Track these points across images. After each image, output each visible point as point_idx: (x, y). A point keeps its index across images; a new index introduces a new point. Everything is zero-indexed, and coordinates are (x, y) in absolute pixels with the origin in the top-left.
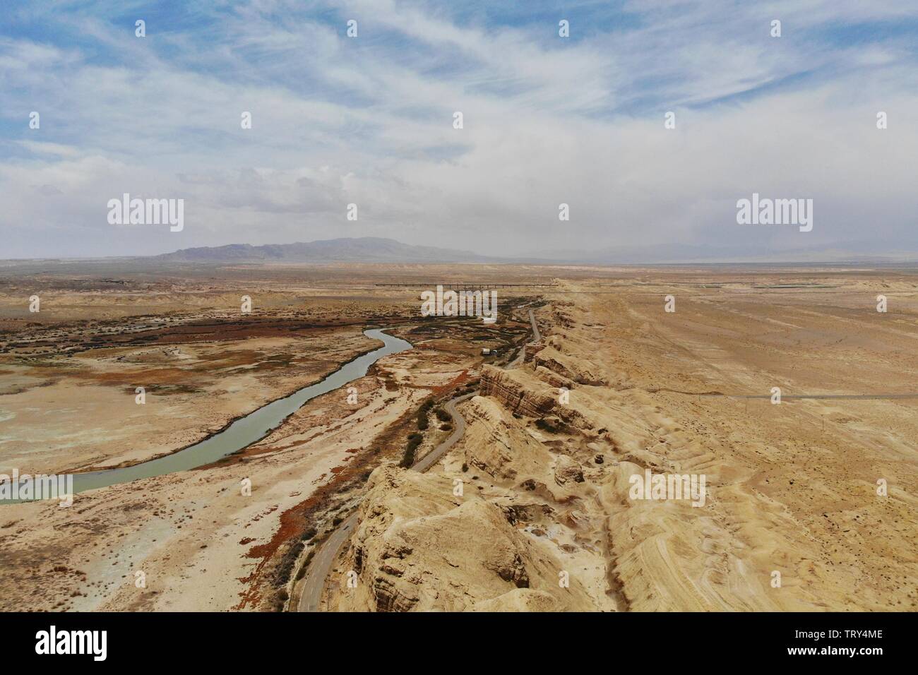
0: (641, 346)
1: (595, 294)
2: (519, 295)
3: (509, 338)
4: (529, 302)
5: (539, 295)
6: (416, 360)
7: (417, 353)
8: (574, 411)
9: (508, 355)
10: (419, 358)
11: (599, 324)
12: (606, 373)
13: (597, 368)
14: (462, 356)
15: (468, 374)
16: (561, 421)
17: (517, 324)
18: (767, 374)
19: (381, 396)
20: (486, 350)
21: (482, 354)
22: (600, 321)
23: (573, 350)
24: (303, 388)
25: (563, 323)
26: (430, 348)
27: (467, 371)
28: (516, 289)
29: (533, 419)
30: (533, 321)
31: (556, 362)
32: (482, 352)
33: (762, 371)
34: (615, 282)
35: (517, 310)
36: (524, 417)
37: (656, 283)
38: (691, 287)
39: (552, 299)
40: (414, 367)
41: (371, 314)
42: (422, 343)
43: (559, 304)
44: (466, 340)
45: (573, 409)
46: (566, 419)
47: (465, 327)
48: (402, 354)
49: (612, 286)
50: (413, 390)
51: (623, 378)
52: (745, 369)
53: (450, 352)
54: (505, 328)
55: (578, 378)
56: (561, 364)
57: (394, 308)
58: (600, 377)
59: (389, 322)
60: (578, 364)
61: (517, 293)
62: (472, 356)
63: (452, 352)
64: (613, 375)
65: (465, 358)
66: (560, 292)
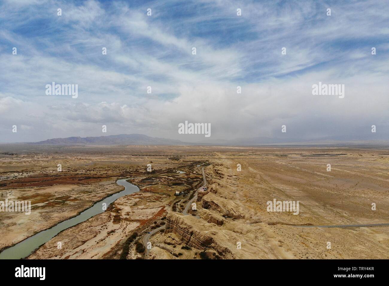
0: (258, 190)
1: (232, 159)
2: (198, 160)
3: (191, 184)
4: (202, 163)
5: (207, 160)
6: (138, 200)
7: (140, 195)
8: (226, 248)
9: (189, 195)
10: (140, 198)
11: (235, 176)
12: (243, 210)
13: (238, 206)
14: (164, 196)
15: (165, 209)
16: (217, 254)
17: (196, 175)
18: (331, 208)
19: (107, 228)
20: (177, 192)
21: (175, 195)
23: (224, 193)
24: (63, 221)
25: (218, 175)
26: (148, 191)
27: (164, 207)
28: (196, 157)
29: (199, 250)
30: (203, 174)
31: (214, 203)
32: (175, 193)
33: (327, 206)
34: (241, 154)
35: (196, 168)
36: (193, 248)
37: (259, 154)
38: (274, 156)
39: (213, 162)
40: (136, 204)
41: (125, 170)
42: (145, 187)
43: (216, 165)
44: (169, 185)
45: (225, 246)
46: (220, 253)
47: (170, 178)
48: (132, 195)
49: (239, 155)
50: (128, 223)
51: (253, 213)
52: (317, 204)
53: (158, 193)
54: (190, 178)
55: (227, 213)
56: (217, 204)
57: (137, 167)
58: (240, 213)
59: (132, 175)
60: (227, 203)
61: (197, 159)
62: (170, 196)
63: (160, 193)
64: (247, 211)
65: (165, 197)
66: (217, 159)
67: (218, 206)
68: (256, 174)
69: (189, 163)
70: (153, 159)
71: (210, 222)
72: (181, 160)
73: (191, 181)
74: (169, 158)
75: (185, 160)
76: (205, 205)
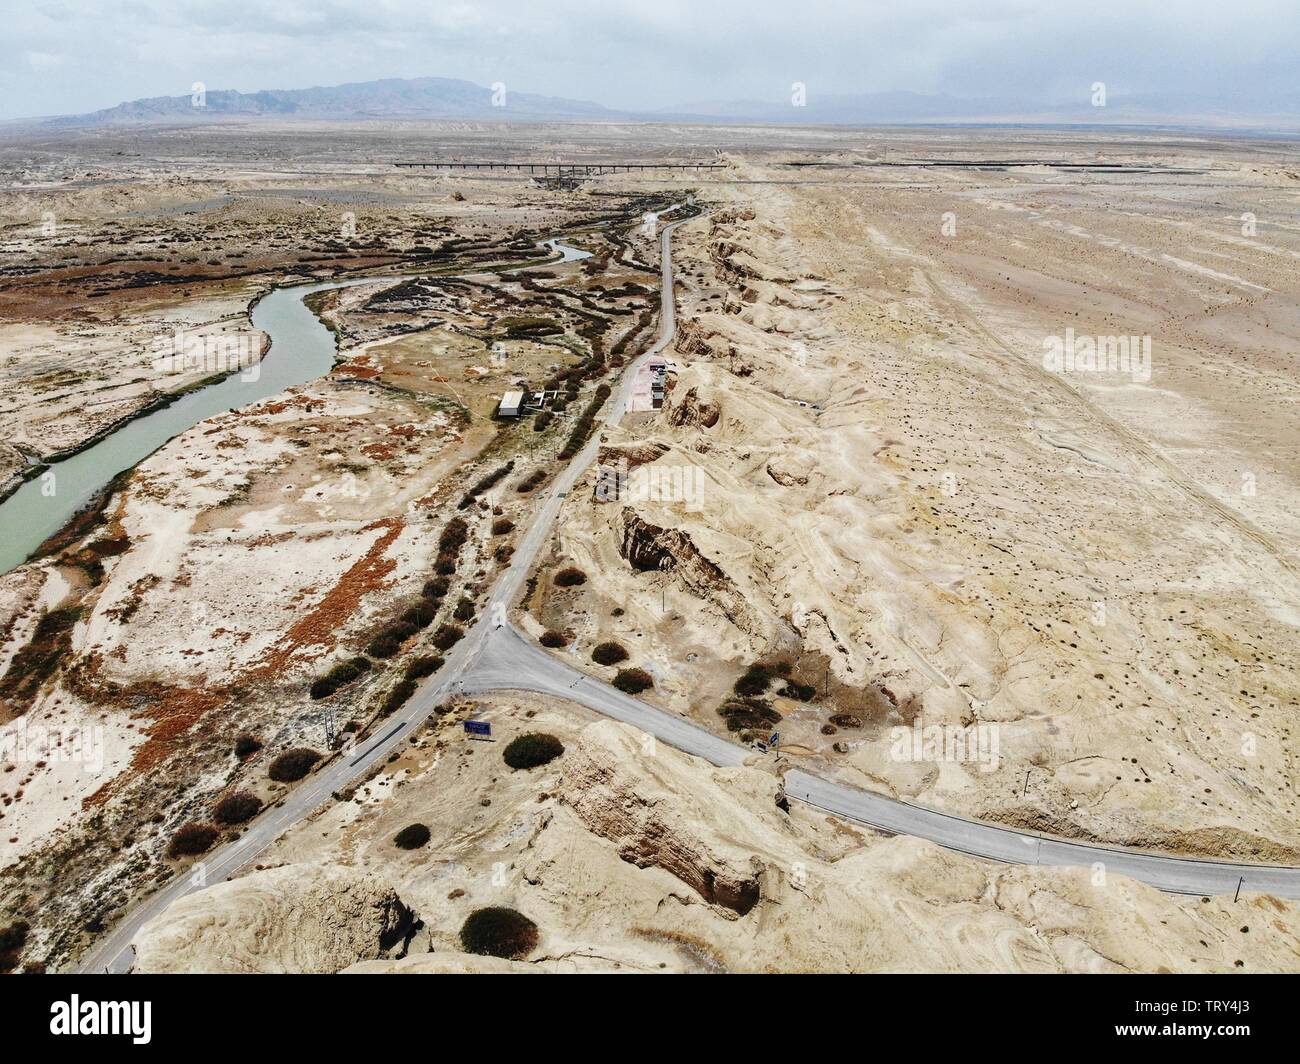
1: (793, 185)
2: (653, 189)
3: (594, 328)
4: (670, 204)
5: (691, 187)
7: (311, 406)
9: (571, 419)
11: (812, 277)
14: (438, 421)
17: (630, 274)
21: (496, 415)
22: (814, 267)
26: (366, 379)
28: (649, 174)
30: (667, 266)
32: (497, 409)
35: (640, 230)
37: (894, 161)
39: (714, 198)
41: (330, 238)
42: (362, 350)
43: (725, 217)
44: (487, 339)
47: (507, 287)
51: (978, 671)
53: (412, 397)
54: (600, 288)
55: (782, 646)
56: (713, 559)
57: (389, 221)
58: (878, 667)
59: (348, 264)
60: (780, 539)
61: (652, 182)
62: (464, 419)
63: (419, 398)
64: (925, 635)
65: (440, 432)
66: (729, 183)
67: (720, 574)
68: (906, 265)
69: (614, 203)
70: (474, 182)
71: (640, 859)
72: (586, 187)
73: (601, 310)
74: (536, 179)
75: (599, 188)
76: (634, 546)
